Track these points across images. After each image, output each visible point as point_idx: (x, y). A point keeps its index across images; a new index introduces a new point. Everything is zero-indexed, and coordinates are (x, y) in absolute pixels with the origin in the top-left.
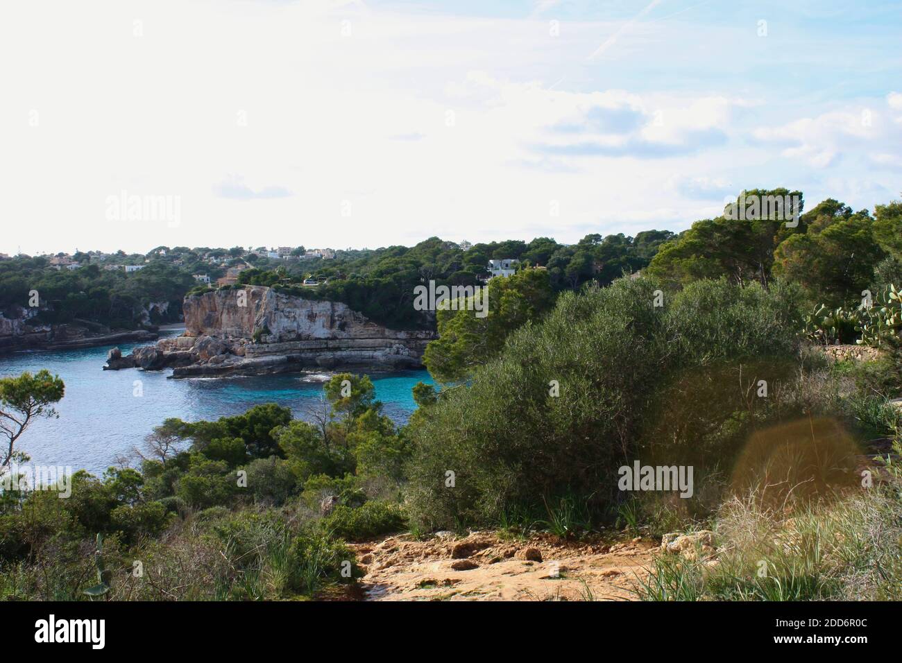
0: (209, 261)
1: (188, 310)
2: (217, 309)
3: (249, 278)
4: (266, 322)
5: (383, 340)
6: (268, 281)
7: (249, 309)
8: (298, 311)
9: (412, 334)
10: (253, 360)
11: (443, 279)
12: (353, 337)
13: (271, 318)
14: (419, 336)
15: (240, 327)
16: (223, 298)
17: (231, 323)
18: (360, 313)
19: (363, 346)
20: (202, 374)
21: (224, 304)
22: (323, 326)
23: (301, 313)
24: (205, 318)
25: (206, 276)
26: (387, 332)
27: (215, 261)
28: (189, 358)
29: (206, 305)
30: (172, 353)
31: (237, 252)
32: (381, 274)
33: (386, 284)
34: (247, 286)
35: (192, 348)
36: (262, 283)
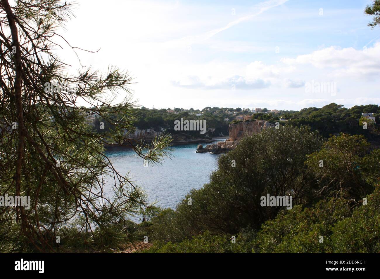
0: (228, 113)
1: (231, 130)
2: (243, 129)
3: (257, 117)
6: (266, 118)
7: (257, 130)
11: (342, 120)
16: (246, 125)
21: (246, 128)
24: (238, 133)
25: (227, 119)
27: (230, 113)
29: (239, 128)
30: (224, 147)
31: (239, 110)
32: (315, 117)
33: (318, 121)
34: (257, 120)
35: (233, 146)
36: (263, 119)
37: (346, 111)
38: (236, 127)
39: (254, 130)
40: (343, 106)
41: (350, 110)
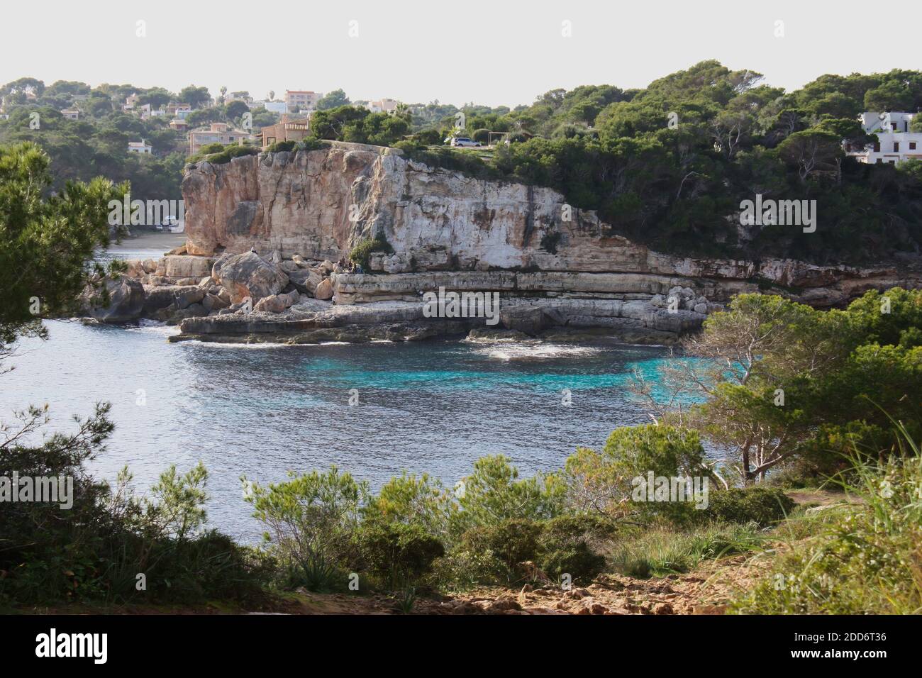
0: (141, 114)
1: (193, 195)
2: (262, 193)
3: (338, 126)
4: (380, 227)
5: (641, 276)
6: (383, 133)
7: (337, 198)
8: (453, 204)
9: (707, 267)
10: (354, 308)
11: (766, 147)
12: (575, 267)
13: (394, 215)
14: (723, 271)
15: (314, 235)
16: (276, 169)
17: (293, 228)
18: (592, 213)
19: (596, 288)
20: (246, 333)
21: (279, 183)
22: (508, 241)
23: (461, 207)
24: (231, 213)
25: (142, 144)
26: (654, 259)
27: (154, 113)
28: (200, 302)
29: (236, 185)
30: (159, 289)
31: (195, 96)
32: (629, 129)
33: (648, 150)
34: (334, 143)
35: (205, 280)
36: (370, 137)
37: (778, 99)
38: (220, 181)
39: (322, 195)
40: (760, 76)
41: (798, 98)
